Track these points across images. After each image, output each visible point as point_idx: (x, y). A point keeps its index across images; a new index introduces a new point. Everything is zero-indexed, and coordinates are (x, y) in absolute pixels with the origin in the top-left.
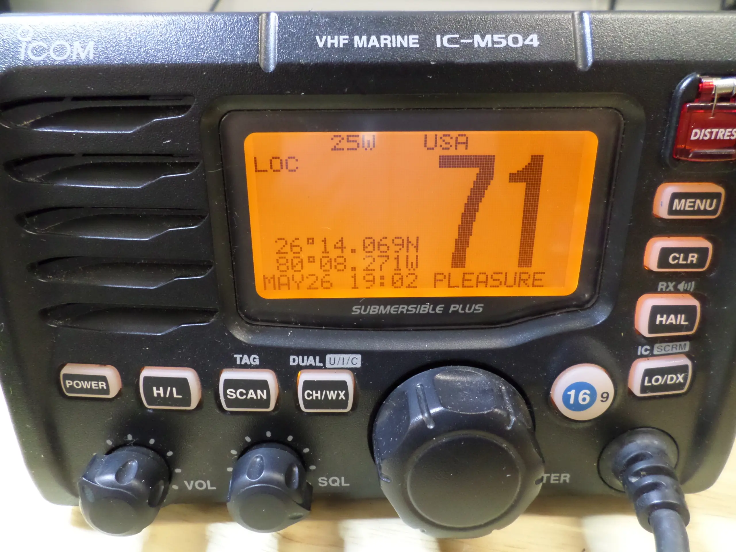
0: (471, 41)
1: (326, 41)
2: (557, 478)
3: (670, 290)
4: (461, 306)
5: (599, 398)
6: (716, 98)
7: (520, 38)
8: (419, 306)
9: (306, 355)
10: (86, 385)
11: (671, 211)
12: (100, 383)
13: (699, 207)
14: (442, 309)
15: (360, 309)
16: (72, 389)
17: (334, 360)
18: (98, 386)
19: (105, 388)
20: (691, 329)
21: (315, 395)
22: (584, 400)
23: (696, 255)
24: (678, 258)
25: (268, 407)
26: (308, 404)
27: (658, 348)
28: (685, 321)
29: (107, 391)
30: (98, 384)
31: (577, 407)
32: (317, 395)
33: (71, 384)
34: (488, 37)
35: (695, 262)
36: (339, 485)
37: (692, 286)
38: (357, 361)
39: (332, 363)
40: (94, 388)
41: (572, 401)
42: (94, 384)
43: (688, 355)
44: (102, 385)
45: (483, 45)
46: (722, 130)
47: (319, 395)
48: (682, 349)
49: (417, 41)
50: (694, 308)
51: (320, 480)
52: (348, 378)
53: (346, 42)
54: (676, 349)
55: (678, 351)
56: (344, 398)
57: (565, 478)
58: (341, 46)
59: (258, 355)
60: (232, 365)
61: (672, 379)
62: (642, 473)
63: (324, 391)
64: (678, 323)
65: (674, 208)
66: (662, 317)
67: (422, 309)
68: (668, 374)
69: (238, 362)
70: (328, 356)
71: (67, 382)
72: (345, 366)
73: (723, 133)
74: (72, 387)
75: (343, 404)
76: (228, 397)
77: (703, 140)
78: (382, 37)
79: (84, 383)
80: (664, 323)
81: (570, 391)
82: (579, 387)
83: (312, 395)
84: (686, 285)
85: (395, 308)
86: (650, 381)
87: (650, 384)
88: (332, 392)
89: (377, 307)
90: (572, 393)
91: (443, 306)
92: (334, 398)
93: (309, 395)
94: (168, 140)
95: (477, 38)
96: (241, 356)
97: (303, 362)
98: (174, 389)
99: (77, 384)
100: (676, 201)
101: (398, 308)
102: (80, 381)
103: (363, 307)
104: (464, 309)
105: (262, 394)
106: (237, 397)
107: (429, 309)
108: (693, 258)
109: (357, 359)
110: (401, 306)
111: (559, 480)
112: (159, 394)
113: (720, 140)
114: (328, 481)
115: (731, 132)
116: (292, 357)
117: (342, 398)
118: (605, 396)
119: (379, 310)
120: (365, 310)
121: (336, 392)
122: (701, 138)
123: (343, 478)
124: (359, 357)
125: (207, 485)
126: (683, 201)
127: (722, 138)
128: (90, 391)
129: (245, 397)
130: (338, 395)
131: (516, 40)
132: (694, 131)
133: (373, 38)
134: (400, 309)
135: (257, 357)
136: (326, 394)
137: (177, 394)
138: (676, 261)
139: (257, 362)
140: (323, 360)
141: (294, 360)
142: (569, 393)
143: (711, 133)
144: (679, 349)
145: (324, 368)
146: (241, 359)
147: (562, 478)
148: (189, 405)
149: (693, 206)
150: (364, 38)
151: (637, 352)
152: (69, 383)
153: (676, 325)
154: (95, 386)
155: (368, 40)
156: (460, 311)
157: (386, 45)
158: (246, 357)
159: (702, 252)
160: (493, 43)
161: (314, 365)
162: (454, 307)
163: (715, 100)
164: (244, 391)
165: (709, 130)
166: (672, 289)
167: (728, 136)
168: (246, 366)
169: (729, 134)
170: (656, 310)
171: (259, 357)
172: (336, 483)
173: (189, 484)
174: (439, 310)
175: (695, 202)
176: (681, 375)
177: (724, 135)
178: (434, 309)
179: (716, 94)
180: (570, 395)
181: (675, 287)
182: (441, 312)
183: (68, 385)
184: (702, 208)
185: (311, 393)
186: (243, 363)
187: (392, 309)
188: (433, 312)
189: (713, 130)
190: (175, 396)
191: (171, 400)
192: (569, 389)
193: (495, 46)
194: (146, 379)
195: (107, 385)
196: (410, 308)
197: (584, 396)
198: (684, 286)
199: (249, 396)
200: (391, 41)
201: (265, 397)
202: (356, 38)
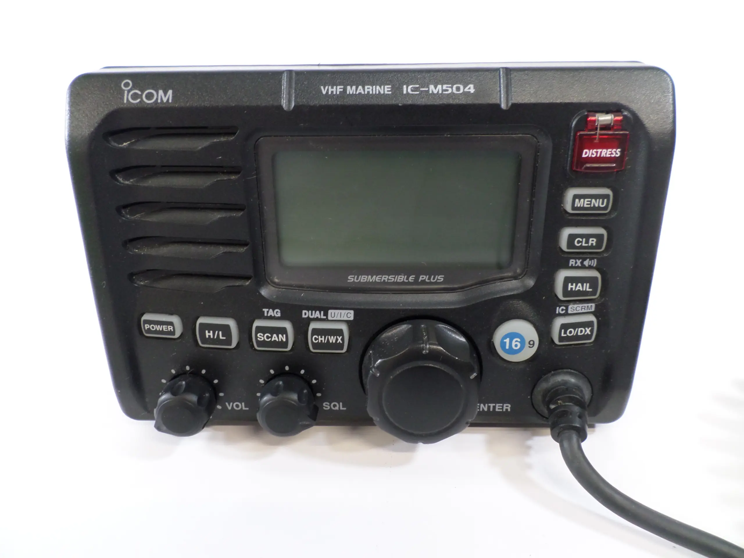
0: (427, 89)
1: (328, 90)
2: (501, 407)
3: (578, 265)
4: (428, 276)
5: (527, 345)
6: (599, 127)
7: (462, 87)
8: (397, 276)
9: (314, 310)
10: (159, 328)
11: (574, 208)
12: (169, 327)
13: (594, 205)
14: (414, 279)
15: (354, 278)
16: (149, 331)
17: (334, 313)
18: (167, 329)
19: (172, 330)
20: (595, 295)
21: (320, 339)
22: (516, 346)
23: (595, 240)
24: (582, 242)
25: (286, 347)
26: (315, 346)
27: (571, 308)
28: (590, 288)
29: (173, 333)
30: (167, 327)
31: (511, 351)
32: (322, 339)
33: (149, 327)
34: (439, 87)
35: (594, 244)
36: (338, 409)
37: (594, 263)
38: (350, 315)
39: (333, 316)
40: (164, 330)
41: (507, 347)
42: (164, 328)
43: (594, 313)
44: (170, 328)
45: (435, 92)
46: (605, 150)
47: (323, 339)
48: (589, 309)
49: (390, 89)
50: (596, 278)
51: (324, 404)
52: (344, 327)
53: (342, 90)
54: (585, 309)
55: (586, 311)
56: (341, 342)
57: (507, 408)
58: (338, 93)
59: (280, 309)
60: (262, 316)
61: (581, 331)
62: (559, 402)
63: (327, 337)
64: (584, 290)
65: (576, 206)
66: (572, 285)
67: (399, 278)
68: (579, 328)
69: (266, 315)
70: (330, 311)
71: (146, 325)
72: (342, 319)
73: (605, 152)
74: (149, 329)
75: (341, 346)
76: (259, 339)
77: (591, 157)
78: (366, 87)
79: (158, 326)
80: (574, 289)
81: (506, 339)
82: (512, 336)
83: (318, 339)
84: (590, 262)
85: (379, 277)
86: (565, 333)
87: (565, 335)
88: (332, 337)
89: (366, 277)
90: (507, 340)
91: (414, 276)
92: (334, 342)
93: (316, 339)
94: (220, 157)
95: (432, 87)
96: (267, 310)
97: (312, 315)
98: (220, 332)
99: (153, 327)
100: (577, 200)
101: (381, 278)
102: (155, 325)
103: (356, 276)
104: (429, 279)
105: (282, 338)
106: (264, 339)
107: (404, 279)
108: (593, 241)
109: (351, 314)
110: (384, 276)
111: (502, 409)
112: (209, 336)
113: (603, 157)
114: (330, 405)
115: (611, 151)
116: (304, 312)
117: (340, 342)
118: (531, 344)
119: (367, 279)
120: (357, 279)
121: (335, 337)
122: (590, 156)
123: (341, 404)
124: (352, 312)
125: (242, 406)
126: (582, 200)
127: (605, 156)
128: (162, 332)
129: (270, 339)
130: (337, 340)
131: (458, 89)
132: (585, 151)
133: (360, 87)
134: (383, 279)
135: (279, 311)
136: (328, 338)
137: (223, 336)
138: (580, 244)
139: (279, 315)
140: (326, 314)
141: (306, 314)
142: (505, 341)
143: (597, 152)
144: (587, 310)
145: (326, 320)
146: (268, 312)
147: (505, 408)
148: (231, 345)
149: (590, 204)
150: (354, 87)
151: (556, 311)
152: (147, 326)
153: (583, 291)
154: (165, 329)
155: (356, 90)
156: (427, 281)
157: (368, 92)
158: (271, 310)
159: (599, 237)
160: (443, 90)
161: (319, 317)
162: (423, 278)
163: (598, 129)
164: (270, 335)
165: (595, 150)
166: (580, 265)
167: (609, 154)
168: (271, 318)
169: (610, 153)
170: (568, 280)
171: (281, 311)
172: (336, 407)
173: (229, 405)
174: (412, 280)
175: (591, 201)
176: (588, 328)
177: (606, 154)
178: (407, 279)
179: (599, 125)
180: (506, 342)
181: (582, 263)
182: (413, 281)
183: (146, 328)
184: (597, 205)
185: (317, 337)
186: (269, 315)
187: (377, 278)
188: (407, 281)
189: (598, 150)
190: (221, 337)
191: (217, 341)
192: (505, 337)
193: (444, 93)
194: (201, 324)
195: (174, 328)
196: (390, 278)
197: (516, 343)
198: (589, 263)
199: (273, 339)
200: (372, 90)
201: (284, 340)
202: (349, 88)
